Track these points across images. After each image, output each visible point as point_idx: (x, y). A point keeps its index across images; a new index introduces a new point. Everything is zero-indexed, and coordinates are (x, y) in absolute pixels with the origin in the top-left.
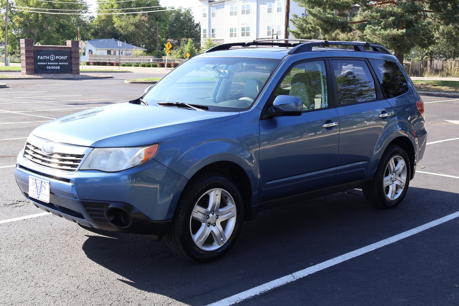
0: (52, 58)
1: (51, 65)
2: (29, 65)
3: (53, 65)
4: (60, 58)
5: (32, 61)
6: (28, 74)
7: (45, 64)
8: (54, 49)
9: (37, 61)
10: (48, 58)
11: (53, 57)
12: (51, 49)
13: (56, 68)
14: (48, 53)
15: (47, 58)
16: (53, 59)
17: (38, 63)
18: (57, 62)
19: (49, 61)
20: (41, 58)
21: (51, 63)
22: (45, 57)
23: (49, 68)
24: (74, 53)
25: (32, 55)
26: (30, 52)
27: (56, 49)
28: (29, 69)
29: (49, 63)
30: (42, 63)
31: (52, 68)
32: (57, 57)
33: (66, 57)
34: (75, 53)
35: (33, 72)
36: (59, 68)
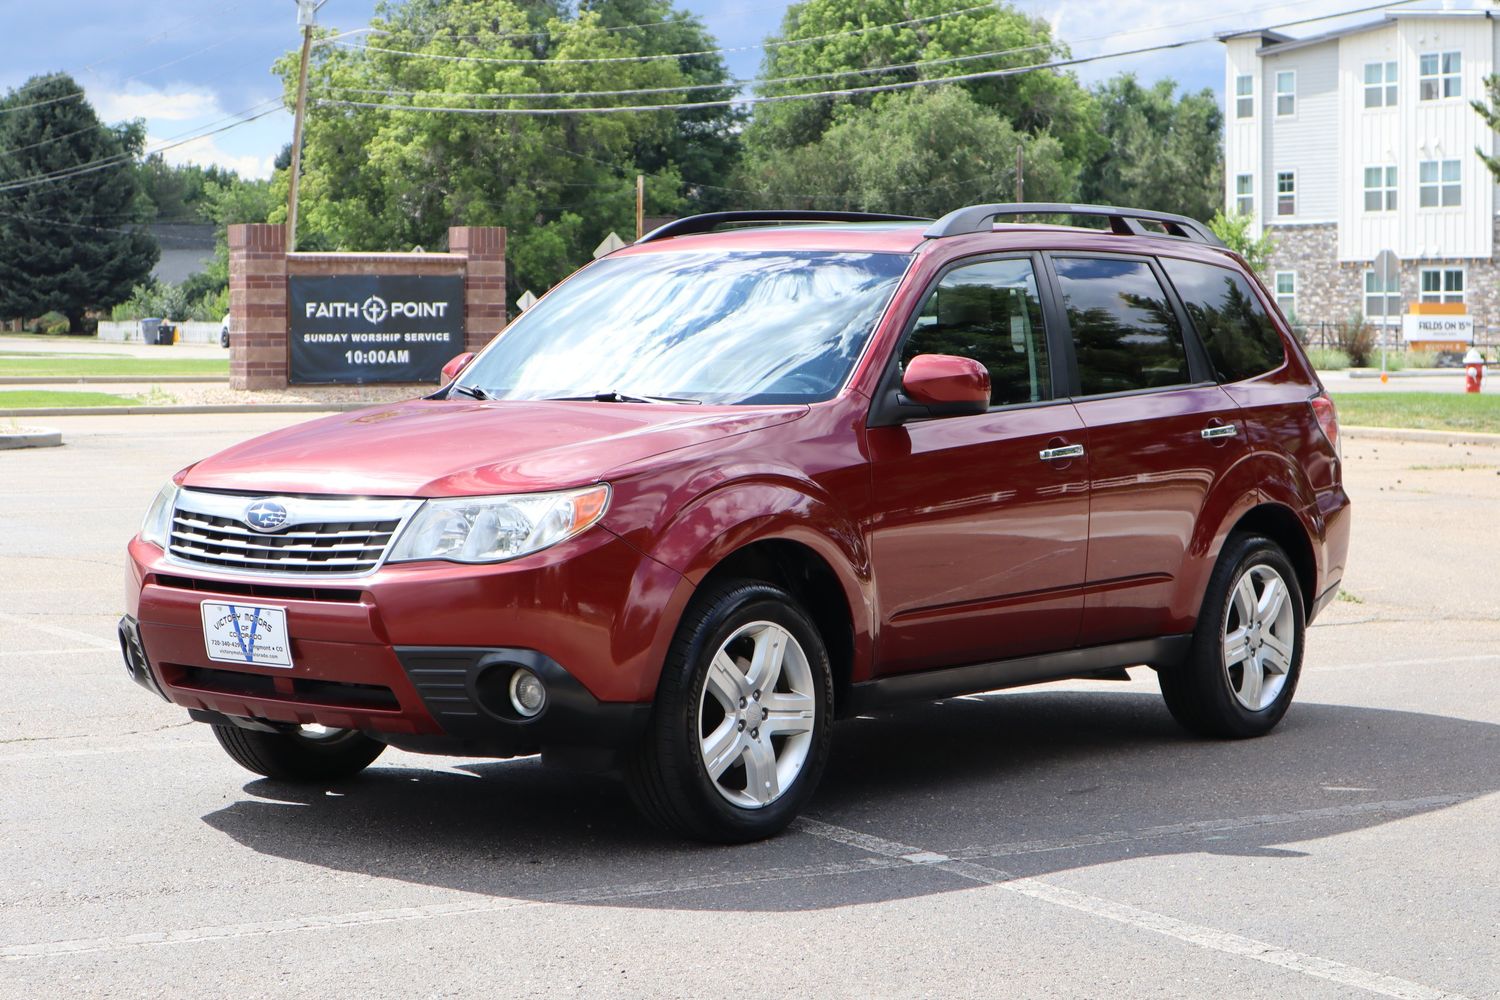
0: (375, 310)
1: (366, 347)
2: (262, 344)
3: (377, 346)
4: (411, 310)
5: (280, 325)
6: (255, 388)
7: (337, 338)
8: (384, 270)
9: (299, 323)
10: (355, 310)
11: (379, 305)
12: (369, 269)
13: (392, 358)
14: (353, 288)
15: (348, 310)
16: (379, 314)
17: (307, 338)
18: (394, 332)
19: (360, 325)
20: (323, 312)
21: (364, 338)
22: (339, 305)
23: (359, 357)
24: (477, 287)
25: (278, 297)
26: (267, 286)
27: (397, 271)
28: (262, 365)
29: (356, 338)
30: (322, 338)
31: (373, 357)
32: (398, 308)
33: (442, 305)
34: (486, 287)
35: (283, 378)
36: (404, 357)
